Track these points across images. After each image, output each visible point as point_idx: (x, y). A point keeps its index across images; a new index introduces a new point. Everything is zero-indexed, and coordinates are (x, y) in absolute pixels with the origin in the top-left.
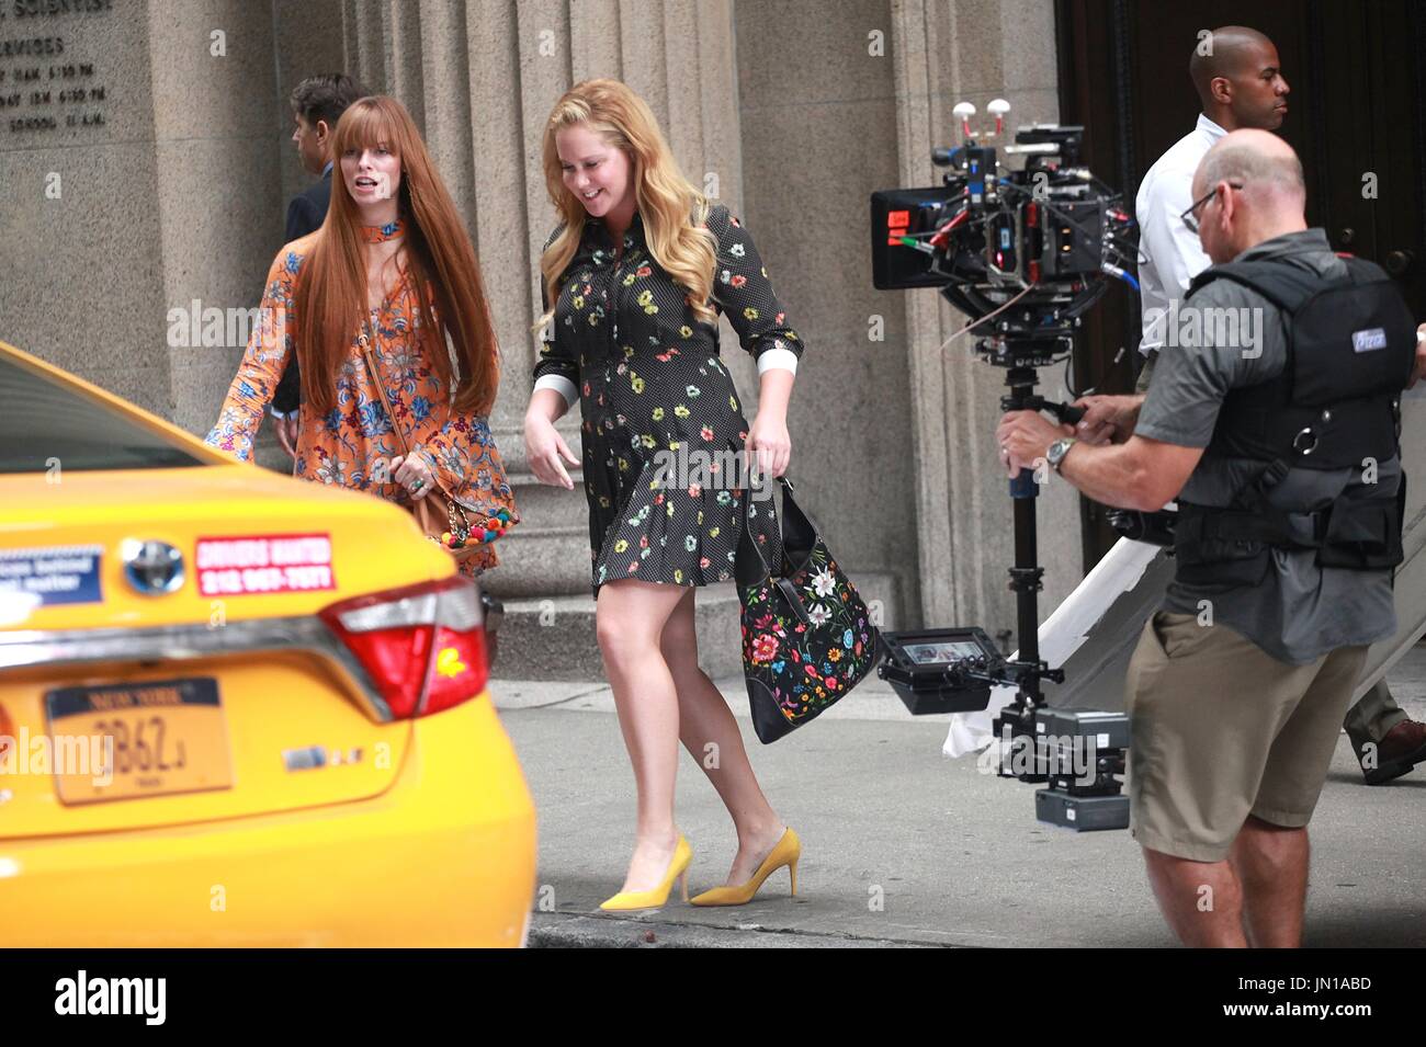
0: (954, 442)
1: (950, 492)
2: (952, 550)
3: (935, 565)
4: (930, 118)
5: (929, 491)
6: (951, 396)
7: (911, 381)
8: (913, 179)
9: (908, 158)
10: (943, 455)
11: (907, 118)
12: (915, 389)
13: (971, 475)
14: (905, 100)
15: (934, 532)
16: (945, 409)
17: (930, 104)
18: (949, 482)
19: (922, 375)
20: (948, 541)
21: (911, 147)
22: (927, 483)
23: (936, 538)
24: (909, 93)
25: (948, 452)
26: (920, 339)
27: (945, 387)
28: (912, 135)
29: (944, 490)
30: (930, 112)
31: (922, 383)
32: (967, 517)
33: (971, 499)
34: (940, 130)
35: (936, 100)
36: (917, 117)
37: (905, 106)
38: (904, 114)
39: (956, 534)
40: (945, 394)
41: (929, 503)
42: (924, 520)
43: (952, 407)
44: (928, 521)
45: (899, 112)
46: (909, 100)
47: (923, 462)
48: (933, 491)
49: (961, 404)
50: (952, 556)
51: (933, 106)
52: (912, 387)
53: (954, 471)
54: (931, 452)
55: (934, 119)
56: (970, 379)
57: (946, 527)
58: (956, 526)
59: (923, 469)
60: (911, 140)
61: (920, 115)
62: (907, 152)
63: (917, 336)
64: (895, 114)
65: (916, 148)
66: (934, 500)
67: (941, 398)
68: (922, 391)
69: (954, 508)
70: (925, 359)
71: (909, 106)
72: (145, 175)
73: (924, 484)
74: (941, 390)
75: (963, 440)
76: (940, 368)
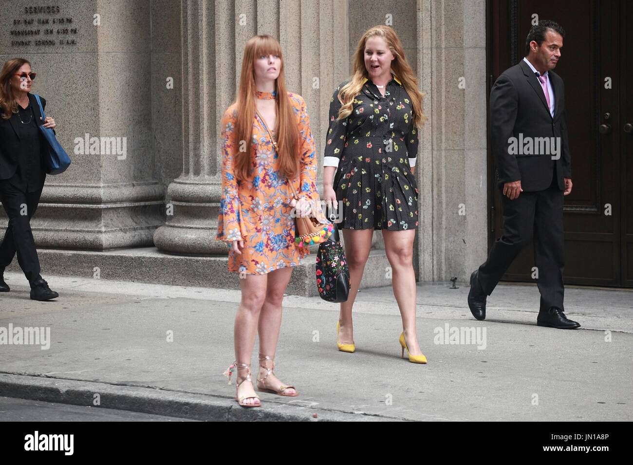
0: (435, 197)
1: (433, 217)
2: (433, 242)
3: (425, 248)
4: (431, 57)
5: (424, 217)
6: (435, 176)
7: (419, 170)
8: (423, 83)
9: (421, 75)
10: (431, 202)
11: (421, 57)
12: (420, 173)
13: (442, 211)
14: (421, 50)
15: (425, 234)
16: (432, 183)
17: (431, 52)
18: (433, 213)
19: (423, 168)
20: (431, 238)
21: (423, 69)
22: (424, 214)
23: (426, 237)
24: (423, 47)
25: (433, 201)
26: (423, 152)
27: (432, 172)
28: (423, 65)
29: (431, 217)
30: (431, 55)
31: (423, 171)
32: (439, 228)
33: (442, 221)
34: (435, 63)
35: (434, 50)
36: (426, 57)
37: (421, 52)
38: (420, 56)
39: (435, 235)
40: (432, 176)
41: (424, 222)
42: (421, 229)
43: (435, 182)
44: (423, 229)
45: (418, 54)
46: (423, 50)
47: (422, 204)
48: (425, 217)
49: (439, 180)
50: (433, 245)
51: (433, 53)
52: (419, 172)
53: (435, 208)
54: (426, 200)
55: (433, 58)
56: (443, 170)
57: (431, 232)
58: (434, 232)
59: (422, 207)
60: (423, 66)
61: (427, 57)
62: (421, 72)
63: (422, 151)
64: (416, 55)
65: (425, 70)
66: (426, 221)
67: (431, 178)
68: (423, 174)
69: (434, 224)
70: (425, 160)
71: (423, 53)
72: (93, 67)
73: (422, 214)
74: (431, 174)
75: (439, 195)
76: (431, 165)
